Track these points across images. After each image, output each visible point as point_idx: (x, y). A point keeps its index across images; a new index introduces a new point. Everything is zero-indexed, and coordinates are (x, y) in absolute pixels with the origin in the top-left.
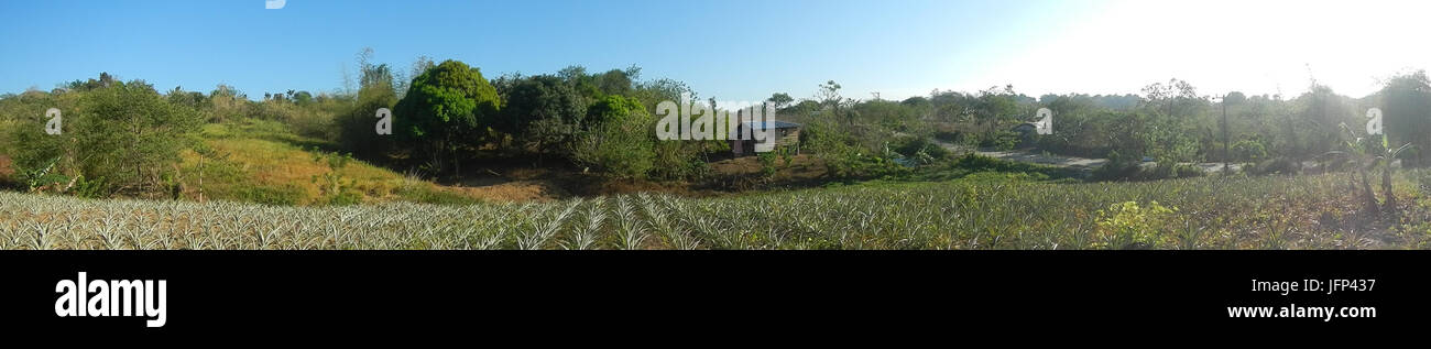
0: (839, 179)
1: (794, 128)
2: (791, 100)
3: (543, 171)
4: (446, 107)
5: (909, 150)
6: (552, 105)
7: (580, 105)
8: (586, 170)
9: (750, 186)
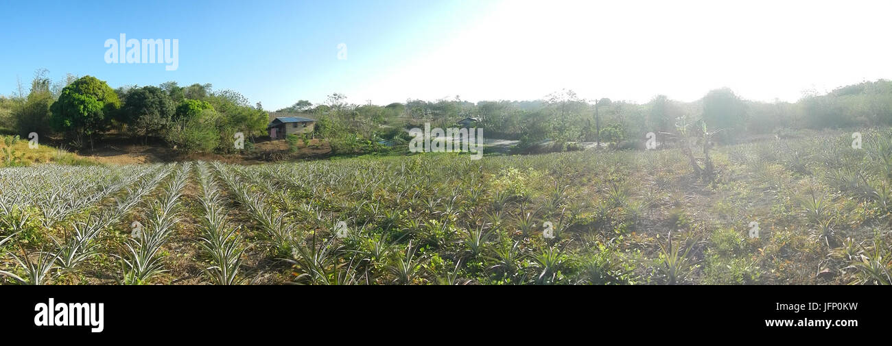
0: (339, 155)
1: (312, 122)
2: (310, 104)
3: (148, 148)
4: (85, 107)
5: (389, 136)
6: (154, 106)
7: (172, 106)
8: (175, 147)
9: (281, 158)
